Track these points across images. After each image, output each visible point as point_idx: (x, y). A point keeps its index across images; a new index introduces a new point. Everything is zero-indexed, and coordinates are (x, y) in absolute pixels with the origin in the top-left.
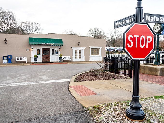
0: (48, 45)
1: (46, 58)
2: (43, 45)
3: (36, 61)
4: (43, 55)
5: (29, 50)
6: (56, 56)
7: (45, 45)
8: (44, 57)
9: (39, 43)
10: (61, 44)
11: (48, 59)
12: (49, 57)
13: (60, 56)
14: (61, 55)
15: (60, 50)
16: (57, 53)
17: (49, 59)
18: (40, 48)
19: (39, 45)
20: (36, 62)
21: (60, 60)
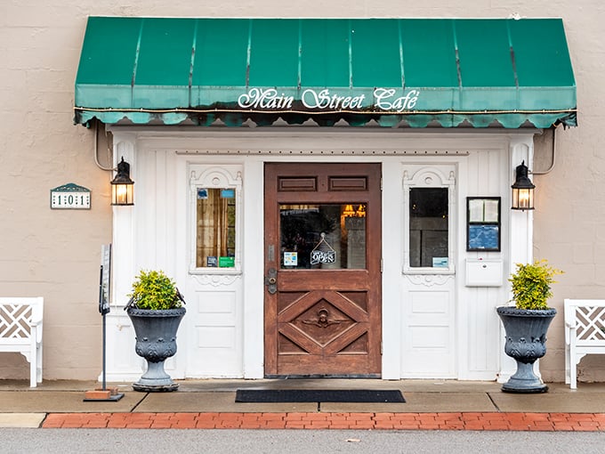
0: (327, 119)
1: (321, 316)
2: (264, 119)
3: (155, 359)
4: (273, 268)
5: (80, 199)
6: (465, 294)
7: (296, 117)
8: (297, 305)
9: (210, 95)
10: (530, 99)
11: (350, 332)
12: (369, 298)
13: (521, 297)
14: (530, 283)
15: (524, 195)
16: (487, 238)
17: (368, 342)
18: (241, 174)
19: (201, 118)
20: (156, 377)
21: (524, 359)
